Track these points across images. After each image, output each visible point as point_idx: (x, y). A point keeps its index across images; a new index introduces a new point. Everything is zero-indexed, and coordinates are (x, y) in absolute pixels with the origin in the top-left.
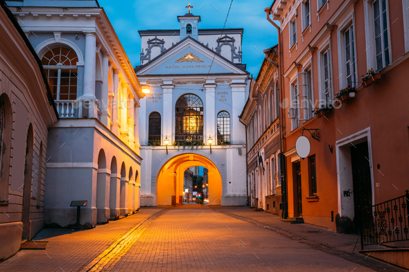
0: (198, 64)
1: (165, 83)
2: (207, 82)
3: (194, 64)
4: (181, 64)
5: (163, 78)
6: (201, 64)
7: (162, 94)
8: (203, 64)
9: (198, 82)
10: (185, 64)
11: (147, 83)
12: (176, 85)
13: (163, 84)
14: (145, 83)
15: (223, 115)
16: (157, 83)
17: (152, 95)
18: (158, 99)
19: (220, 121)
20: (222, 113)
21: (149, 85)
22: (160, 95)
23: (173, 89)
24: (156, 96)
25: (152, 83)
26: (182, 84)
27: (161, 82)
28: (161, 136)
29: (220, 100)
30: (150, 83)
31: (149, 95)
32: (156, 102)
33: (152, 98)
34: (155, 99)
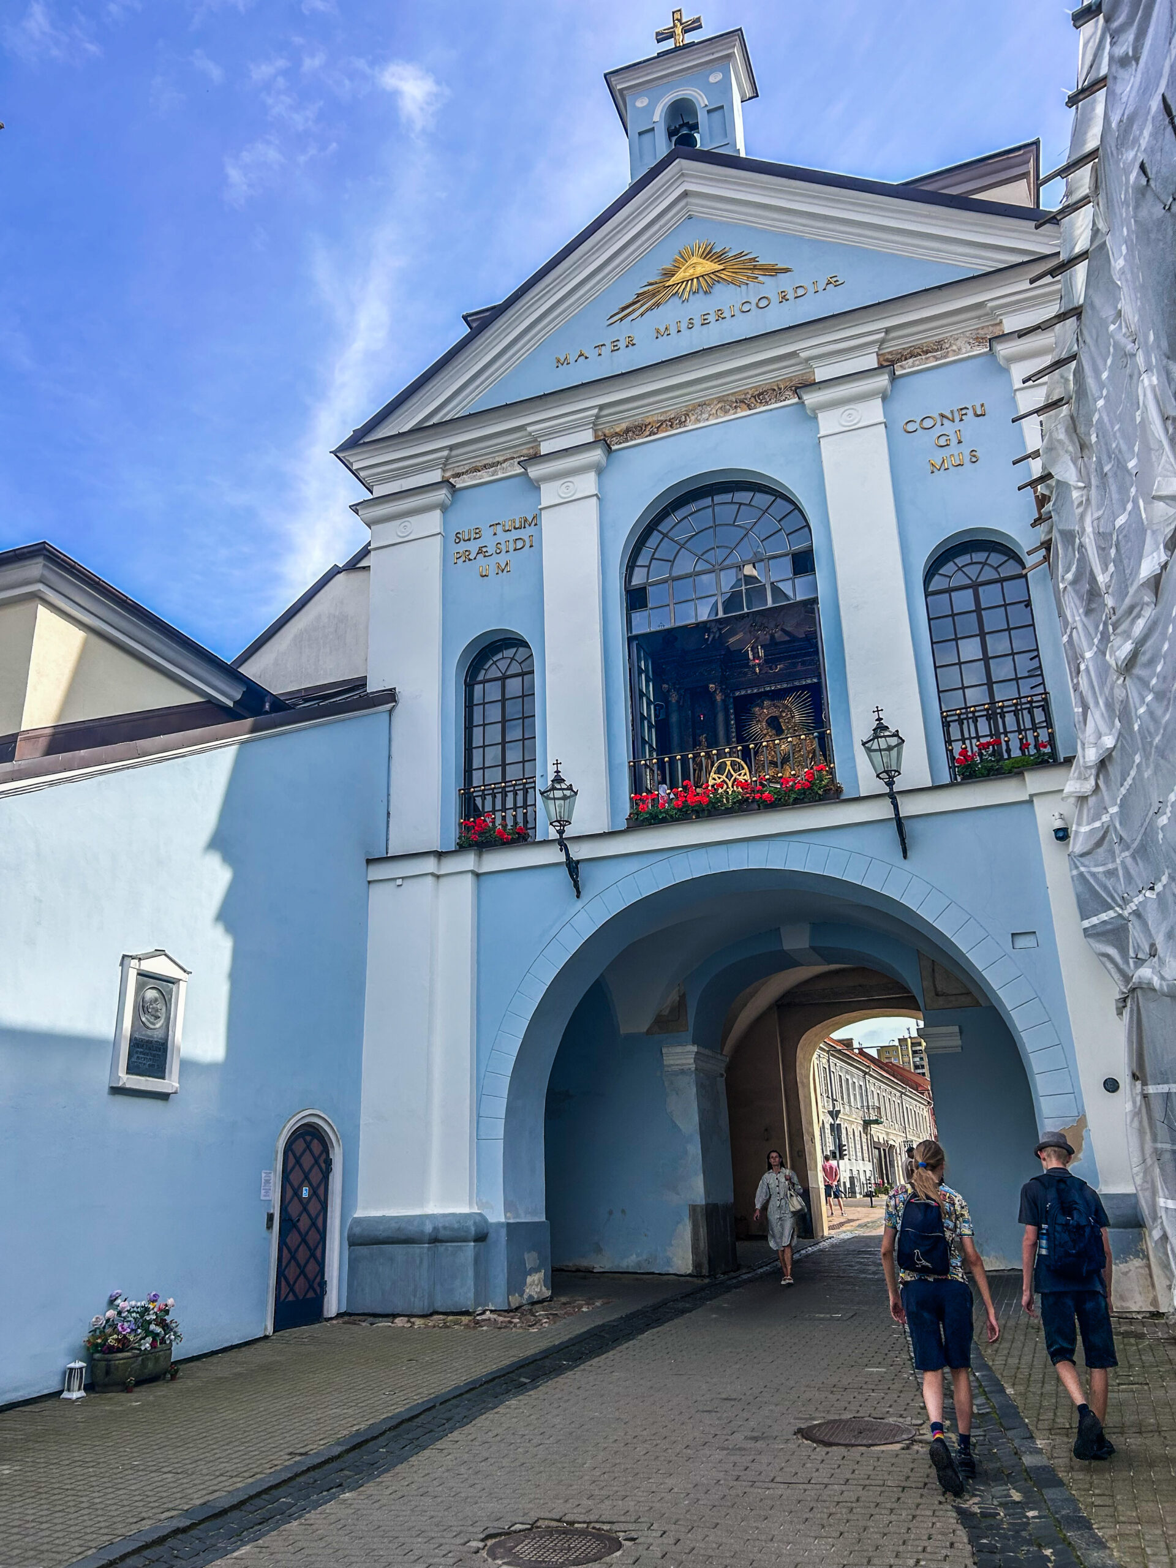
0: (752, 293)
1: (548, 445)
2: (822, 373)
3: (726, 296)
4: (642, 327)
5: (533, 420)
6: (770, 286)
7: (536, 521)
8: (785, 282)
9: (760, 396)
10: (670, 313)
11: (448, 474)
12: (620, 443)
13: (536, 457)
14: (436, 476)
15: (972, 571)
16: (505, 461)
17: (478, 536)
18: (511, 549)
19: (953, 615)
20: (961, 560)
21: (459, 483)
22: (525, 523)
23: (600, 471)
24: (498, 539)
25: (476, 470)
26: (655, 434)
27: (525, 452)
28: (538, 779)
29: (935, 470)
30: (463, 473)
31: (457, 541)
32: (500, 574)
33: (478, 553)
34: (495, 555)
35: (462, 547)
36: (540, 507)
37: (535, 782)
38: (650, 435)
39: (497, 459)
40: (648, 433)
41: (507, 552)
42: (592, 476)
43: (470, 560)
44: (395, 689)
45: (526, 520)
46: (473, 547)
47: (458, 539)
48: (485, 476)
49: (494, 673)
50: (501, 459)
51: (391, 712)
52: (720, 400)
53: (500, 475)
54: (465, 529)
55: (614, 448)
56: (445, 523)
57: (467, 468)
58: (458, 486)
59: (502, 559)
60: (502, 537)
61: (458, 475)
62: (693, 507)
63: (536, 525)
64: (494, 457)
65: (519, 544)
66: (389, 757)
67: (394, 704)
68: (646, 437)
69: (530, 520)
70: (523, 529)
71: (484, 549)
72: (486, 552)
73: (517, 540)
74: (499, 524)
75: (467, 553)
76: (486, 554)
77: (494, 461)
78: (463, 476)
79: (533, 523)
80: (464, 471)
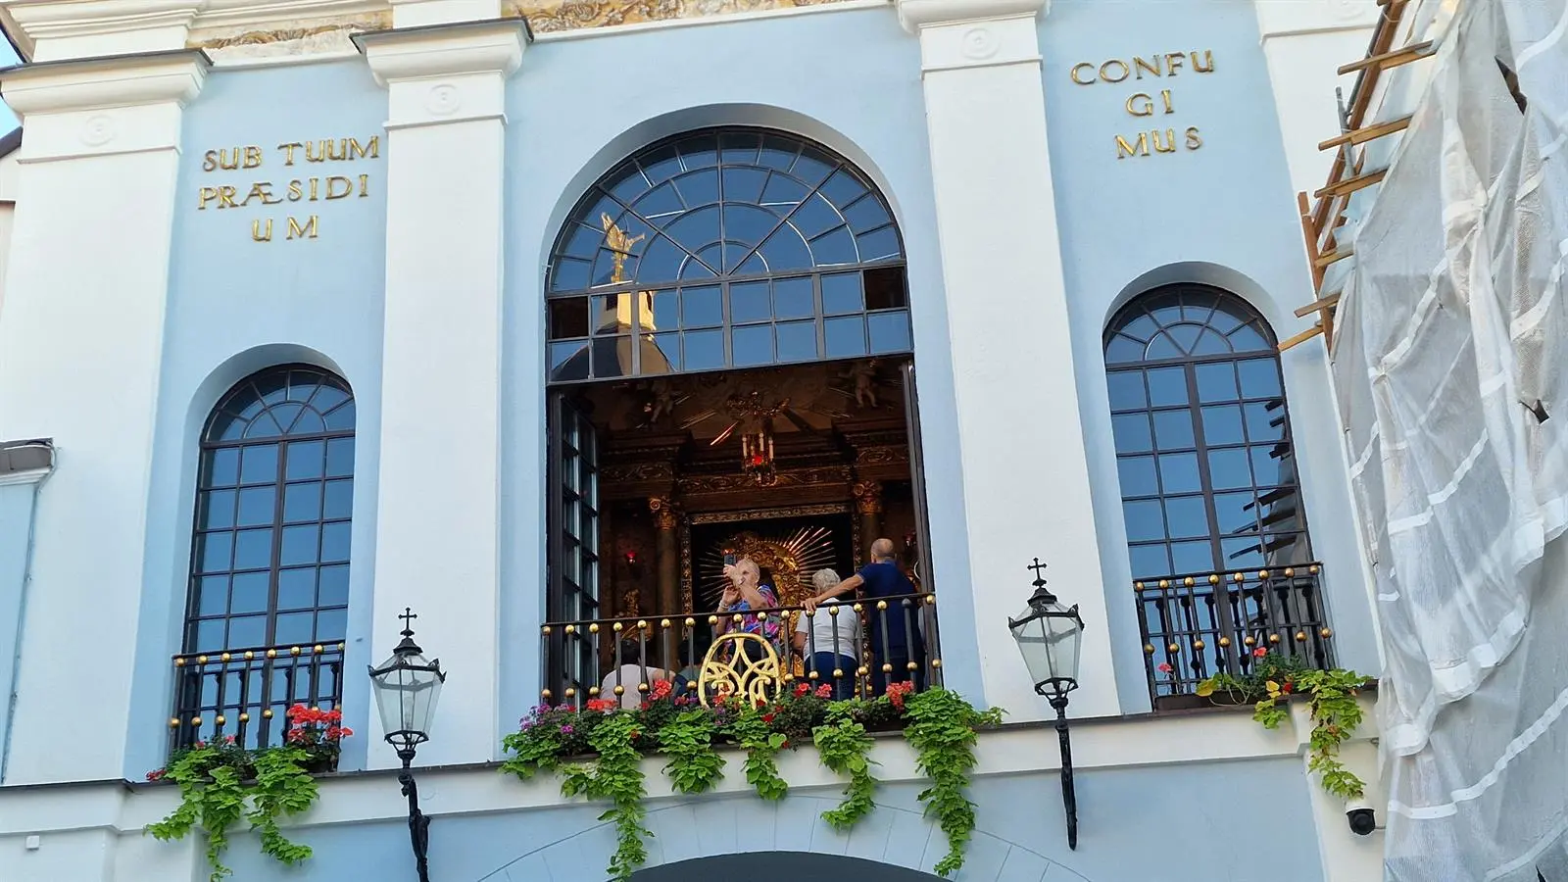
1: (409, 19)
7: (375, 148)
11: (198, 40)
12: (551, 30)
13: (382, 34)
14: (174, 39)
15: (1185, 336)
16: (318, 30)
17: (252, 162)
18: (322, 195)
19: (1150, 411)
20: (1167, 315)
21: (220, 58)
22: (352, 153)
24: (294, 173)
25: (259, 39)
26: (618, 23)
27: (360, 19)
28: (350, 648)
29: (1126, 155)
30: (229, 42)
31: (209, 166)
32: (296, 239)
33: (251, 195)
34: (287, 203)
35: (219, 179)
36: (386, 124)
37: (342, 652)
38: (608, 24)
39: (302, 25)
40: (605, 20)
41: (313, 199)
42: (494, 82)
43: (233, 205)
44: (50, 440)
45: (355, 146)
46: (242, 182)
47: (211, 162)
48: (275, 52)
49: (265, 428)
50: (310, 26)
51: (37, 488)
53: (306, 55)
54: (228, 145)
55: (537, 36)
56: (186, 132)
57: (237, 33)
58: (218, 63)
59: (302, 212)
60: (303, 170)
61: (219, 44)
62: (682, 164)
63: (375, 156)
64: (296, 21)
65: (339, 188)
66: (27, 577)
67: (46, 471)
68: (602, 26)
69: (364, 145)
70: (347, 161)
71: (265, 189)
72: (269, 194)
73: (333, 179)
74: (299, 145)
75: (228, 193)
76: (269, 199)
77: (297, 28)
78: (231, 47)
79: (370, 153)
80: (233, 37)
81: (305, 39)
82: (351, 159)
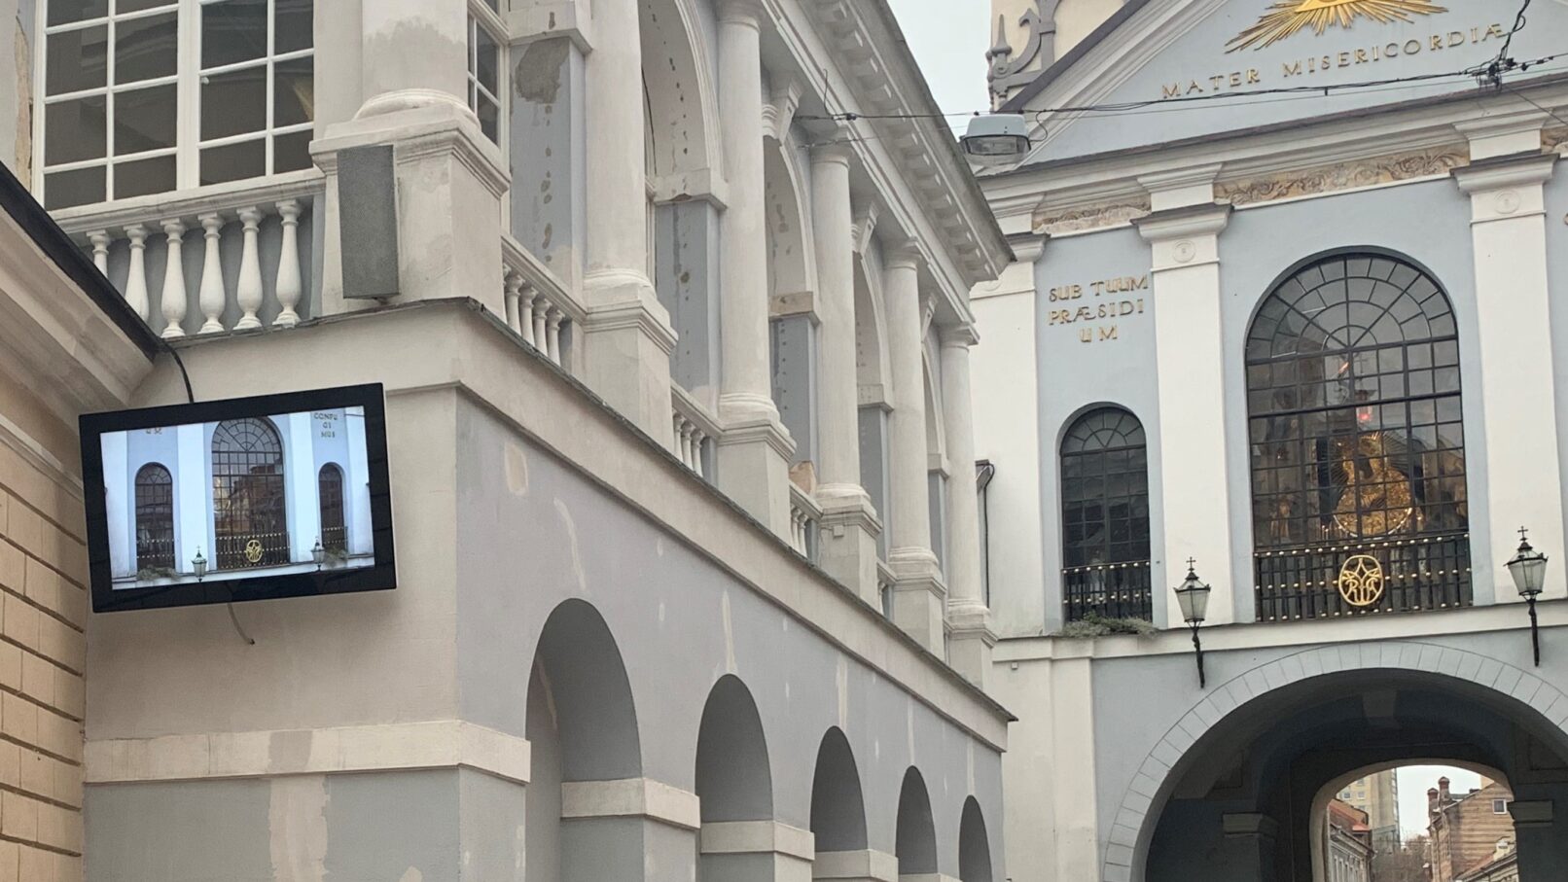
0: (1399, 33)
1: (1159, 202)
2: (1479, 151)
4: (1268, 62)
5: (1145, 172)
6: (1421, 28)
7: (1144, 284)
8: (1440, 25)
9: (1406, 164)
10: (1301, 45)
11: (1039, 220)
12: (1245, 203)
13: (1148, 214)
14: (1025, 225)
16: (1107, 210)
17: (1077, 295)
18: (1117, 314)
21: (1053, 229)
22: (1132, 286)
23: (1221, 234)
24: (1101, 300)
25: (1073, 216)
26: (1284, 195)
27: (1131, 201)
28: (1153, 564)
30: (1057, 219)
31: (1053, 298)
32: (1105, 340)
33: (1078, 315)
34: (1098, 319)
35: (1059, 306)
36: (1152, 270)
38: (1279, 195)
39: (1097, 207)
40: (1275, 193)
41: (1113, 316)
42: (1211, 240)
43: (1069, 322)
44: (988, 460)
45: (1133, 282)
46: (1073, 307)
47: (1053, 297)
48: (1084, 225)
49: (1094, 445)
50: (1103, 206)
52: (1360, 163)
53: (1102, 226)
54: (1062, 286)
55: (1237, 207)
56: (1038, 278)
57: (1061, 212)
58: (1053, 236)
59: (1107, 323)
60: (1106, 298)
61: (1051, 221)
63: (1145, 288)
64: (1095, 204)
65: (1127, 308)
67: (996, 481)
68: (1274, 198)
69: (1138, 282)
70: (1130, 292)
71: (1085, 311)
72: (1088, 314)
73: (1123, 303)
74: (1102, 283)
75: (1065, 314)
76: (1089, 317)
77: (1094, 208)
78: (1058, 223)
79: (1142, 286)
80: (1059, 216)
81: (1100, 216)
82: (1132, 290)
